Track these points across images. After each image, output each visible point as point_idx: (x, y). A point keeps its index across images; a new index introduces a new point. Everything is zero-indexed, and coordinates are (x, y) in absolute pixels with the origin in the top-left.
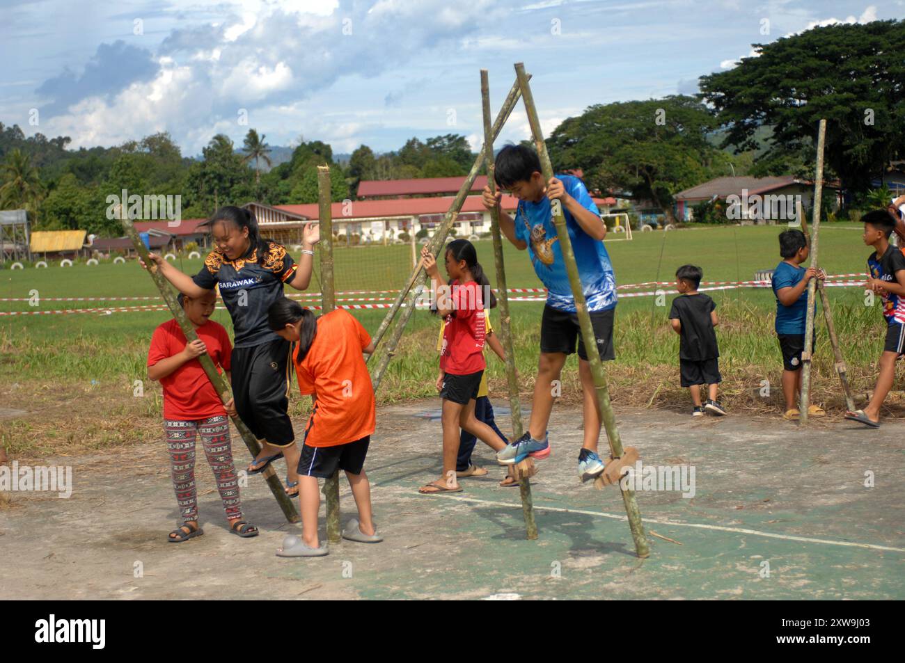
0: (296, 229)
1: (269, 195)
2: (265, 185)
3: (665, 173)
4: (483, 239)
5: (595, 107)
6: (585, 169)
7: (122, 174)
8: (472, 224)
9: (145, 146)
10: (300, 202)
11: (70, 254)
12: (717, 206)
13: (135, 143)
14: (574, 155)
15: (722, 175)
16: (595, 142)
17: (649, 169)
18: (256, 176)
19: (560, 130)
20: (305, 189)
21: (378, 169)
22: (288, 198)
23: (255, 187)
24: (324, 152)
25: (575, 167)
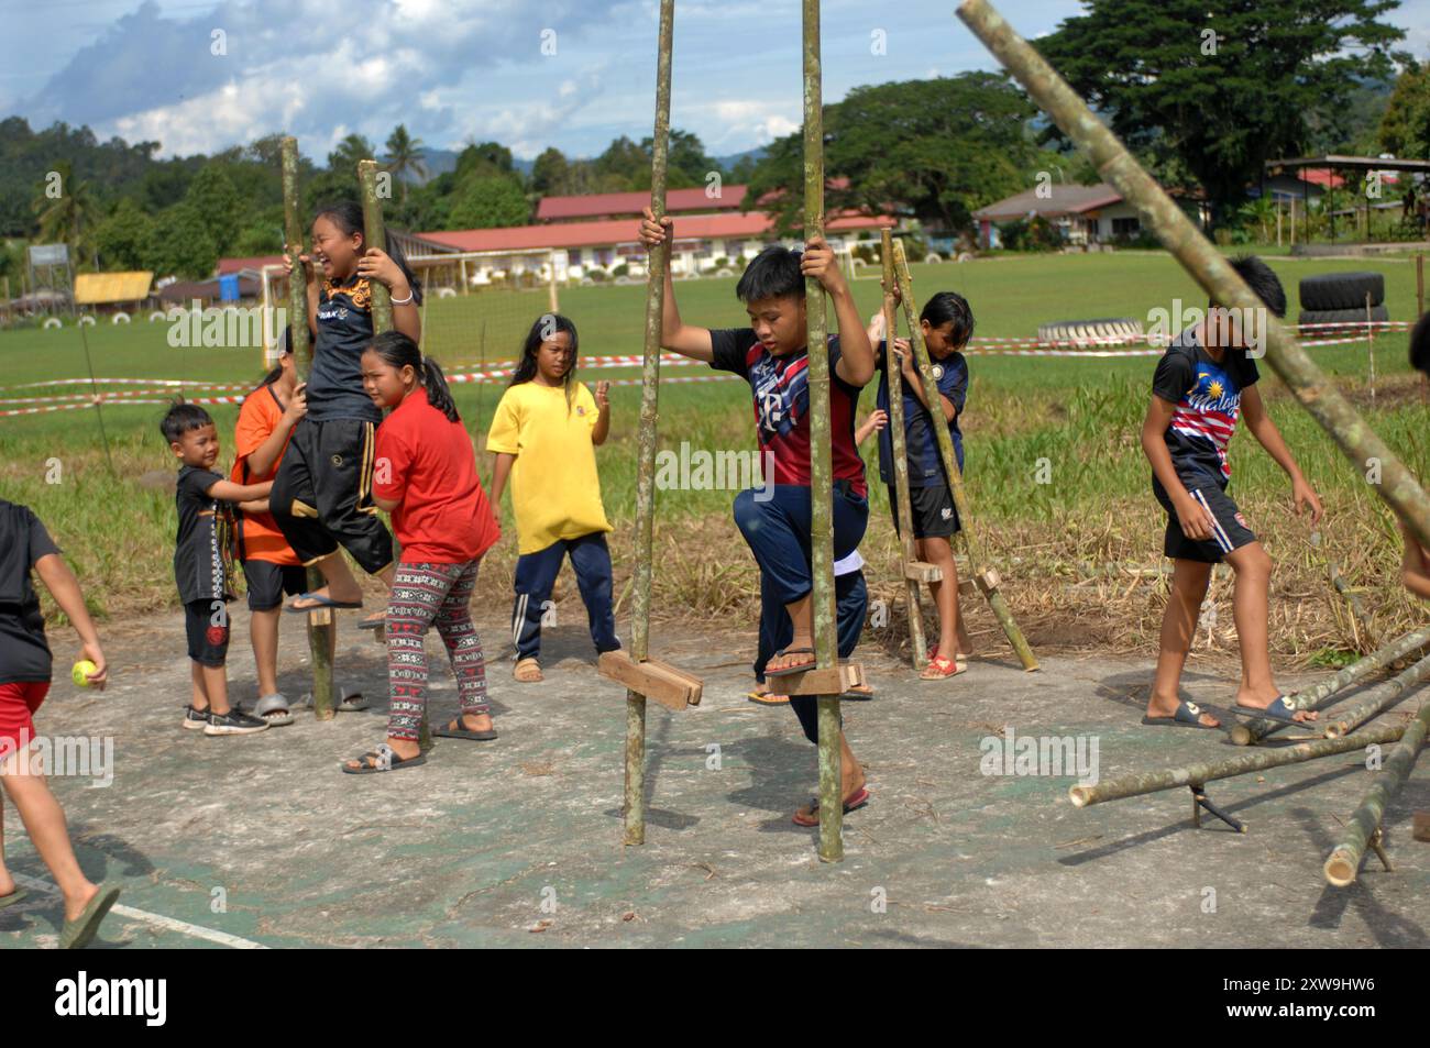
0: (443, 267)
1: (421, 218)
2: (415, 205)
3: (959, 181)
4: (705, 277)
5: (860, 90)
6: (850, 176)
7: (206, 191)
8: (696, 256)
9: (255, 153)
10: (462, 228)
11: (128, 306)
12: (1036, 226)
13: (240, 149)
14: (830, 157)
16: (860, 138)
17: (937, 175)
18: (402, 192)
20: (469, 210)
21: (572, 180)
22: (448, 222)
23: (402, 208)
24: (500, 158)
25: (834, 174)
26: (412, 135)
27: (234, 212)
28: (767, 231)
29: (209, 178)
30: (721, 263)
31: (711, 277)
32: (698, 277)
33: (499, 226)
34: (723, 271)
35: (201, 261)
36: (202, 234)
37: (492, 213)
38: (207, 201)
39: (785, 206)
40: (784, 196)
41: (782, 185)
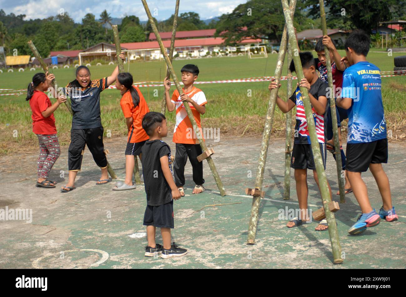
1: (112, 39)
2: (109, 35)
3: (282, 28)
4: (203, 58)
6: (248, 26)
7: (46, 30)
8: (199, 51)
9: (57, 19)
11: (23, 66)
12: (306, 42)
13: (53, 17)
14: (242, 20)
15: (308, 28)
17: (275, 26)
18: (105, 31)
19: (236, 9)
20: (127, 37)
21: (159, 27)
23: (105, 36)
24: (136, 20)
25: (243, 26)
26: (108, 13)
27: (55, 37)
28: (222, 44)
29: (47, 26)
30: (208, 53)
31: (205, 58)
32: (201, 58)
33: (136, 42)
34: (209, 56)
35: (45, 52)
36: (45, 44)
37: (134, 38)
38: (47, 33)
39: (228, 36)
40: (227, 32)
41: (227, 29)
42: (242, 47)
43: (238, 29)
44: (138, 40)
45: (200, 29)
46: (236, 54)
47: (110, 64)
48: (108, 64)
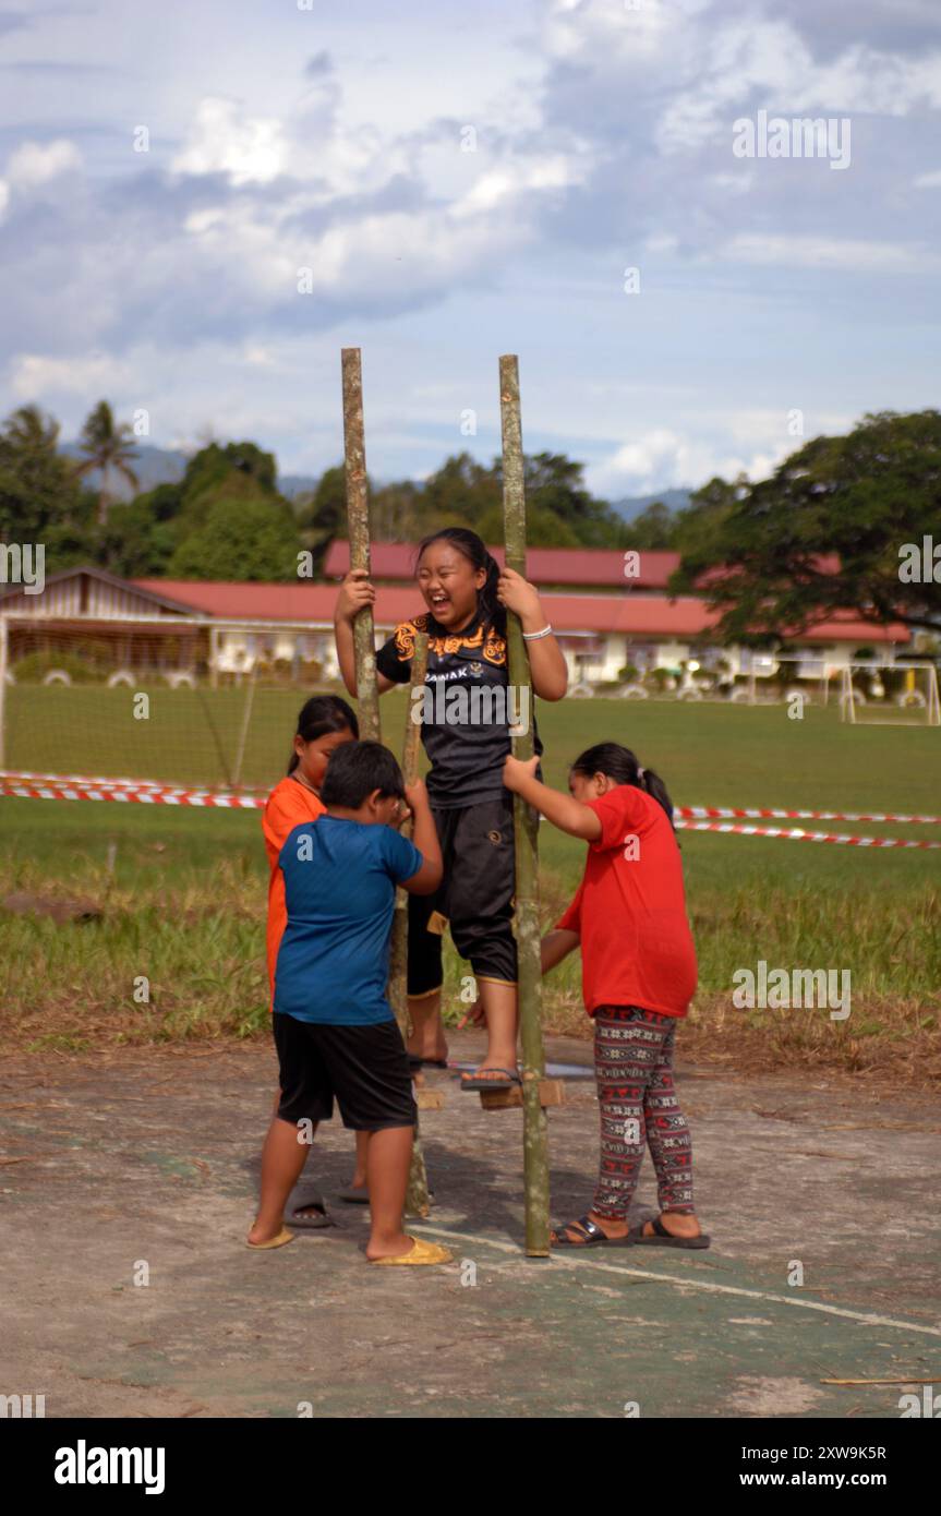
0: (179, 638)
1: (126, 554)
2: (118, 532)
4: (602, 696)
5: (881, 418)
6: (847, 555)
8: (578, 660)
10: (194, 577)
14: (823, 521)
16: (874, 496)
18: (99, 508)
19: (796, 462)
20: (208, 548)
22: (171, 564)
23: (94, 533)
24: (258, 469)
25: (825, 547)
26: (119, 418)
28: (706, 632)
30: (628, 675)
31: (612, 697)
32: (590, 694)
33: (253, 579)
34: (633, 688)
37: (243, 557)
39: (739, 593)
40: (737, 577)
41: (736, 557)
42: (805, 657)
43: (796, 563)
44: (265, 572)
45: (588, 543)
46: (772, 690)
47: (113, 681)
48: (103, 679)
